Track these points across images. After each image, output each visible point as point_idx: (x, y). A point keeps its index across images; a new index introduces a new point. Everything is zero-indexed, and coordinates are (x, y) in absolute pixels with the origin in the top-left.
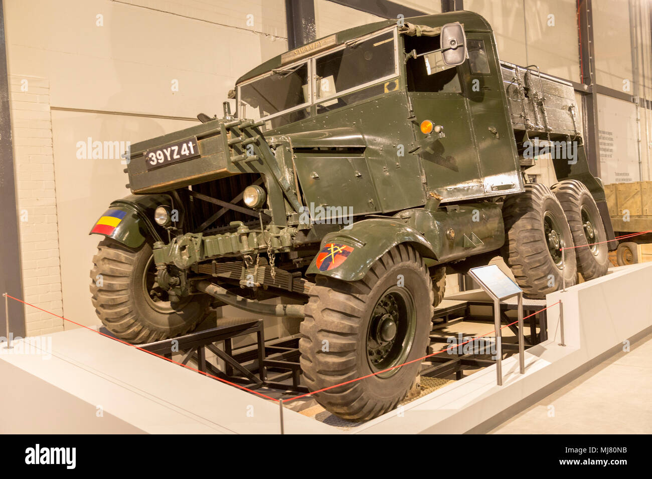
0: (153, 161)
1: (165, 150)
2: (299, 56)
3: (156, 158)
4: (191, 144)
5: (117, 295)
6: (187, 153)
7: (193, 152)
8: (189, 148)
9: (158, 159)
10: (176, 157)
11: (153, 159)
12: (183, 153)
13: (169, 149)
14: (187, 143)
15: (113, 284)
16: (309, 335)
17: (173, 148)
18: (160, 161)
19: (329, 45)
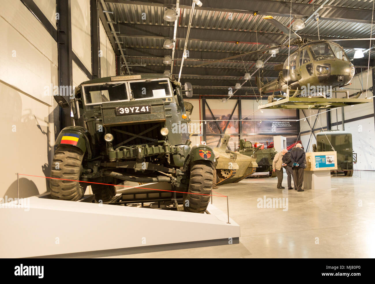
0: (122, 112)
1: (130, 108)
2: (121, 79)
3: (124, 110)
4: (147, 107)
5: (74, 176)
6: (144, 110)
7: (148, 110)
8: (146, 109)
9: (125, 111)
10: (137, 111)
11: (122, 111)
12: (142, 110)
13: (133, 108)
14: (145, 106)
15: (74, 170)
16: (200, 182)
17: (136, 108)
18: (126, 112)
19: (138, 78)
